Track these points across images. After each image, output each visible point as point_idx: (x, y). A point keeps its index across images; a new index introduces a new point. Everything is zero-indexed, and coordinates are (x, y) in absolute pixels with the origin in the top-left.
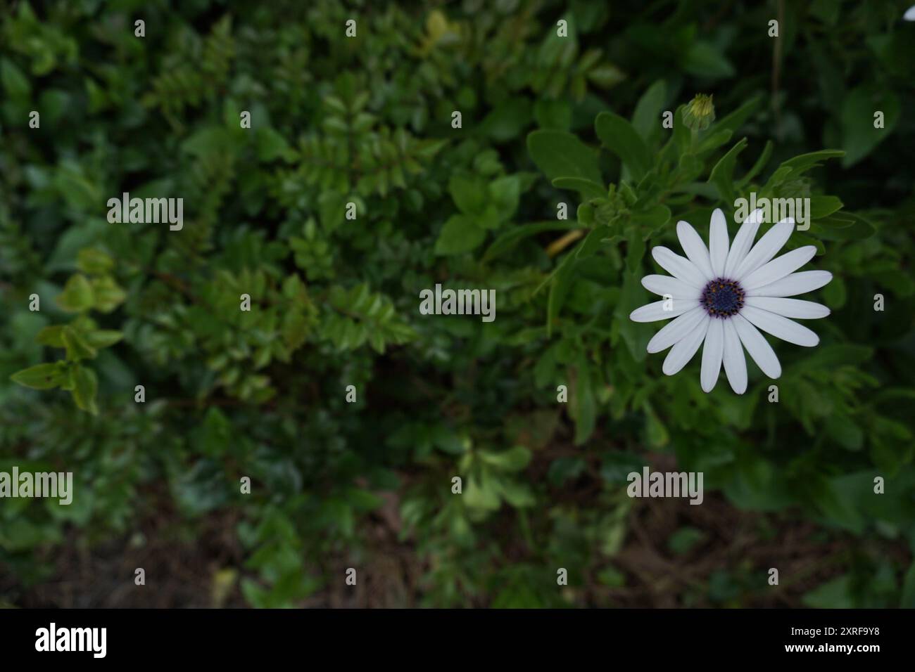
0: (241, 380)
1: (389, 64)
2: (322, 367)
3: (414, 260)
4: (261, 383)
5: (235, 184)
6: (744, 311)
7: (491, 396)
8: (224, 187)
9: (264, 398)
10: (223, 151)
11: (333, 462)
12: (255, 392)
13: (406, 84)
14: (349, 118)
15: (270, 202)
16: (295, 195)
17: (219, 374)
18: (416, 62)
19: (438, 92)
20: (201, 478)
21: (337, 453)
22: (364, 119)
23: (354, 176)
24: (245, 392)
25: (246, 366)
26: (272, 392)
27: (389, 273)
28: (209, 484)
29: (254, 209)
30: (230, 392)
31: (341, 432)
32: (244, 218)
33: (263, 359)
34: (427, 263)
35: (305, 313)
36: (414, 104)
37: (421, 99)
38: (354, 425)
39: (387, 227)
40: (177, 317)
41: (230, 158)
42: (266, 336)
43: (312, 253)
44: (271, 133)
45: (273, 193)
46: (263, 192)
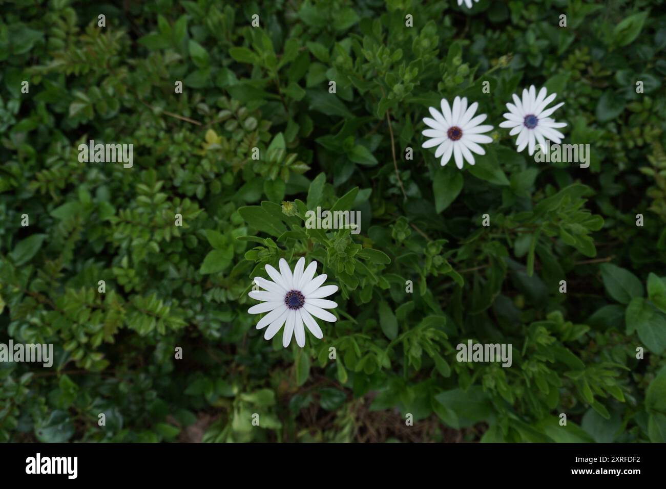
0: (85, 356)
1: (183, 160)
2: (142, 345)
3: (190, 278)
4: (98, 357)
5: (84, 234)
6: (305, 306)
7: (259, 357)
8: (77, 237)
9: (101, 367)
10: (76, 217)
11: (149, 407)
12: (94, 364)
13: (193, 172)
14: (151, 196)
15: (108, 245)
16: (121, 240)
17: (70, 353)
18: (200, 158)
19: (212, 176)
20: (54, 423)
21: (151, 401)
22: (161, 196)
23: (153, 229)
24: (88, 365)
25: (88, 347)
26: (106, 363)
27: (176, 285)
28: (60, 427)
29: (98, 249)
30: (78, 365)
31: (155, 387)
32: (92, 254)
33: (97, 342)
34: (198, 279)
35: (119, 312)
36: (198, 183)
37: (202, 180)
38: (166, 382)
39: (176, 258)
40: (42, 318)
41: (81, 220)
42: (96, 327)
43: (127, 275)
44: (107, 204)
45: (109, 239)
46: (102, 238)
